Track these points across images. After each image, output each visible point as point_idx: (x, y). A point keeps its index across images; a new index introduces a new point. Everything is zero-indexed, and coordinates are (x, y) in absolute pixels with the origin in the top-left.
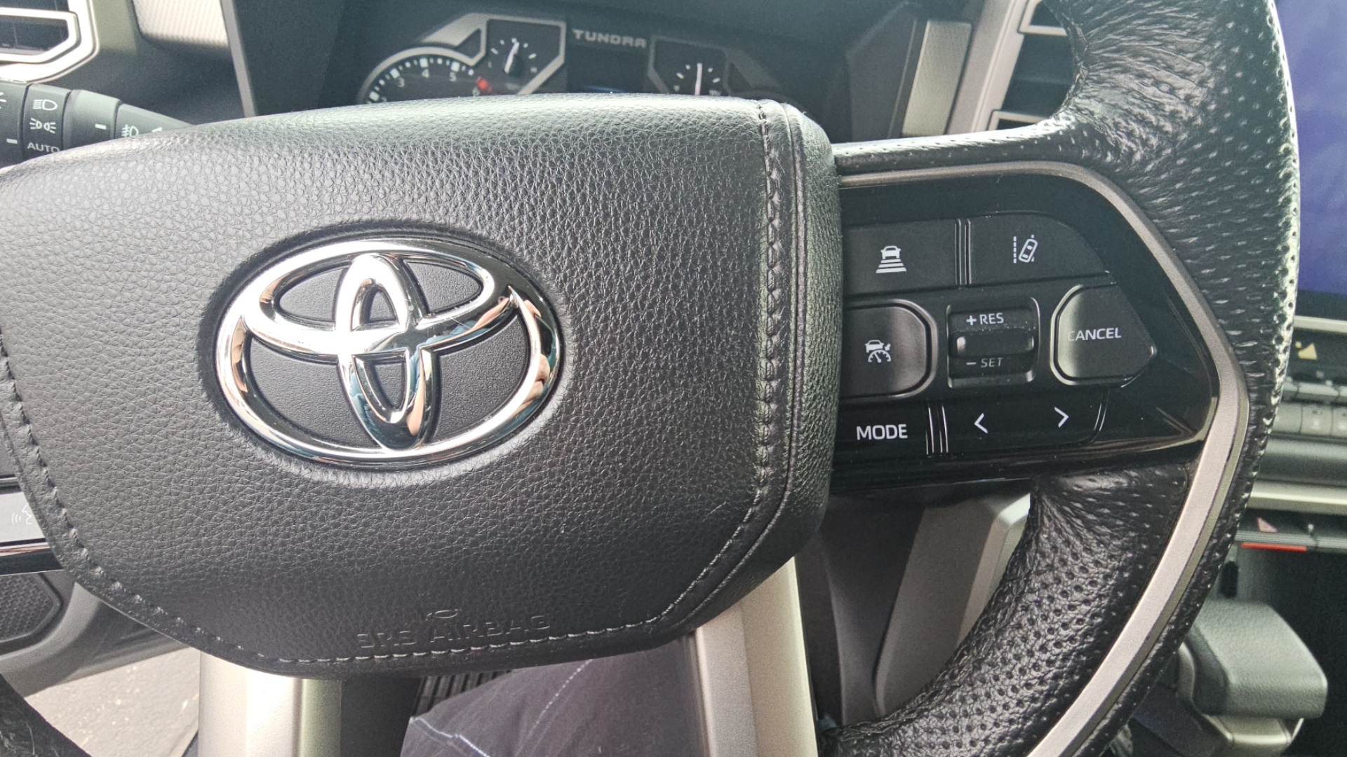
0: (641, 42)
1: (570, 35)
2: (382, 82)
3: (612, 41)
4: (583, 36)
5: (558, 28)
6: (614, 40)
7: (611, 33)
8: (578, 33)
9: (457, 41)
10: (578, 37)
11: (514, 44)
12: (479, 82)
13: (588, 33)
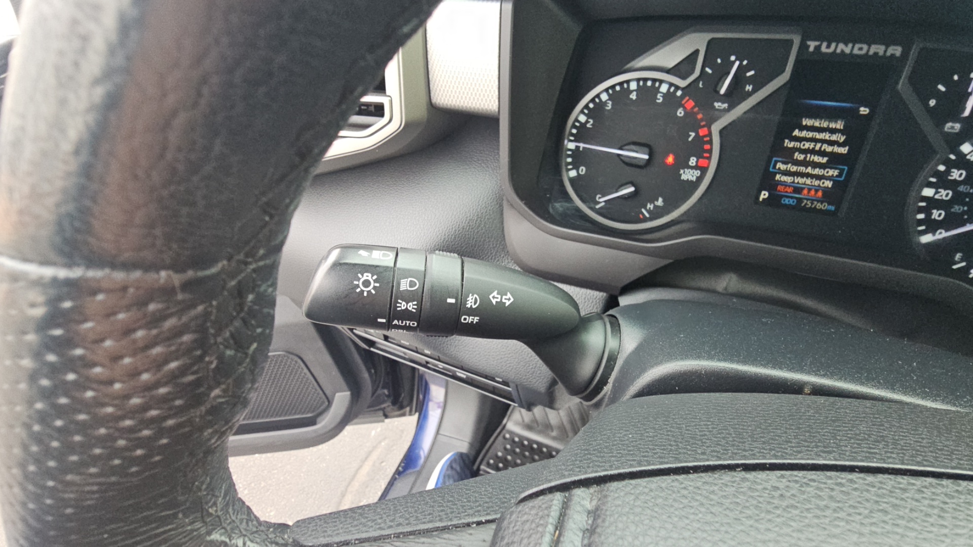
0: (896, 51)
1: (803, 47)
2: (591, 106)
3: (856, 51)
4: (818, 48)
5: (790, 42)
6: (860, 49)
7: (854, 42)
9: (671, 64)
10: (811, 49)
11: (734, 62)
12: (686, 103)
13: (825, 44)
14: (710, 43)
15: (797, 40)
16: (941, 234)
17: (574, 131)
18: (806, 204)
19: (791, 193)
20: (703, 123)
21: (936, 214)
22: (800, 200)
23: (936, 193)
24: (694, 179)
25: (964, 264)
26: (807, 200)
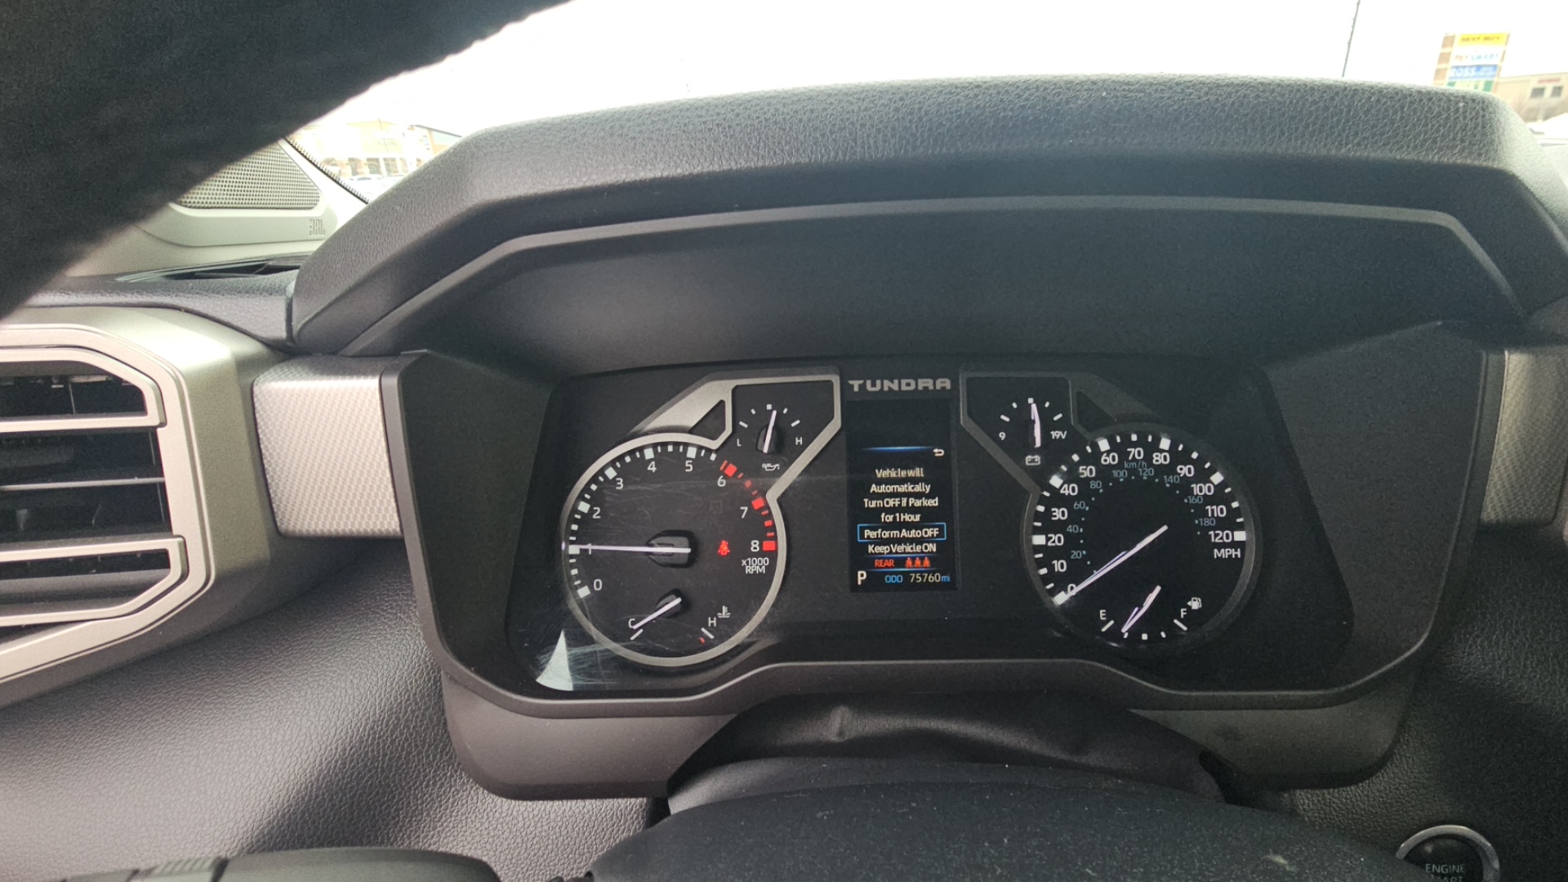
0: (944, 383)
1: (846, 387)
2: (594, 487)
3: (904, 388)
4: (862, 387)
5: (829, 384)
6: (907, 385)
8: (856, 384)
9: (691, 422)
10: (856, 389)
11: (771, 411)
12: (725, 468)
13: (869, 383)
14: (735, 391)
15: (836, 380)
16: (1074, 590)
17: (575, 527)
18: (916, 579)
19: (892, 567)
20: (755, 493)
21: (1060, 566)
22: (907, 575)
23: (1048, 539)
24: (763, 570)
25: (1112, 622)
26: (915, 572)
